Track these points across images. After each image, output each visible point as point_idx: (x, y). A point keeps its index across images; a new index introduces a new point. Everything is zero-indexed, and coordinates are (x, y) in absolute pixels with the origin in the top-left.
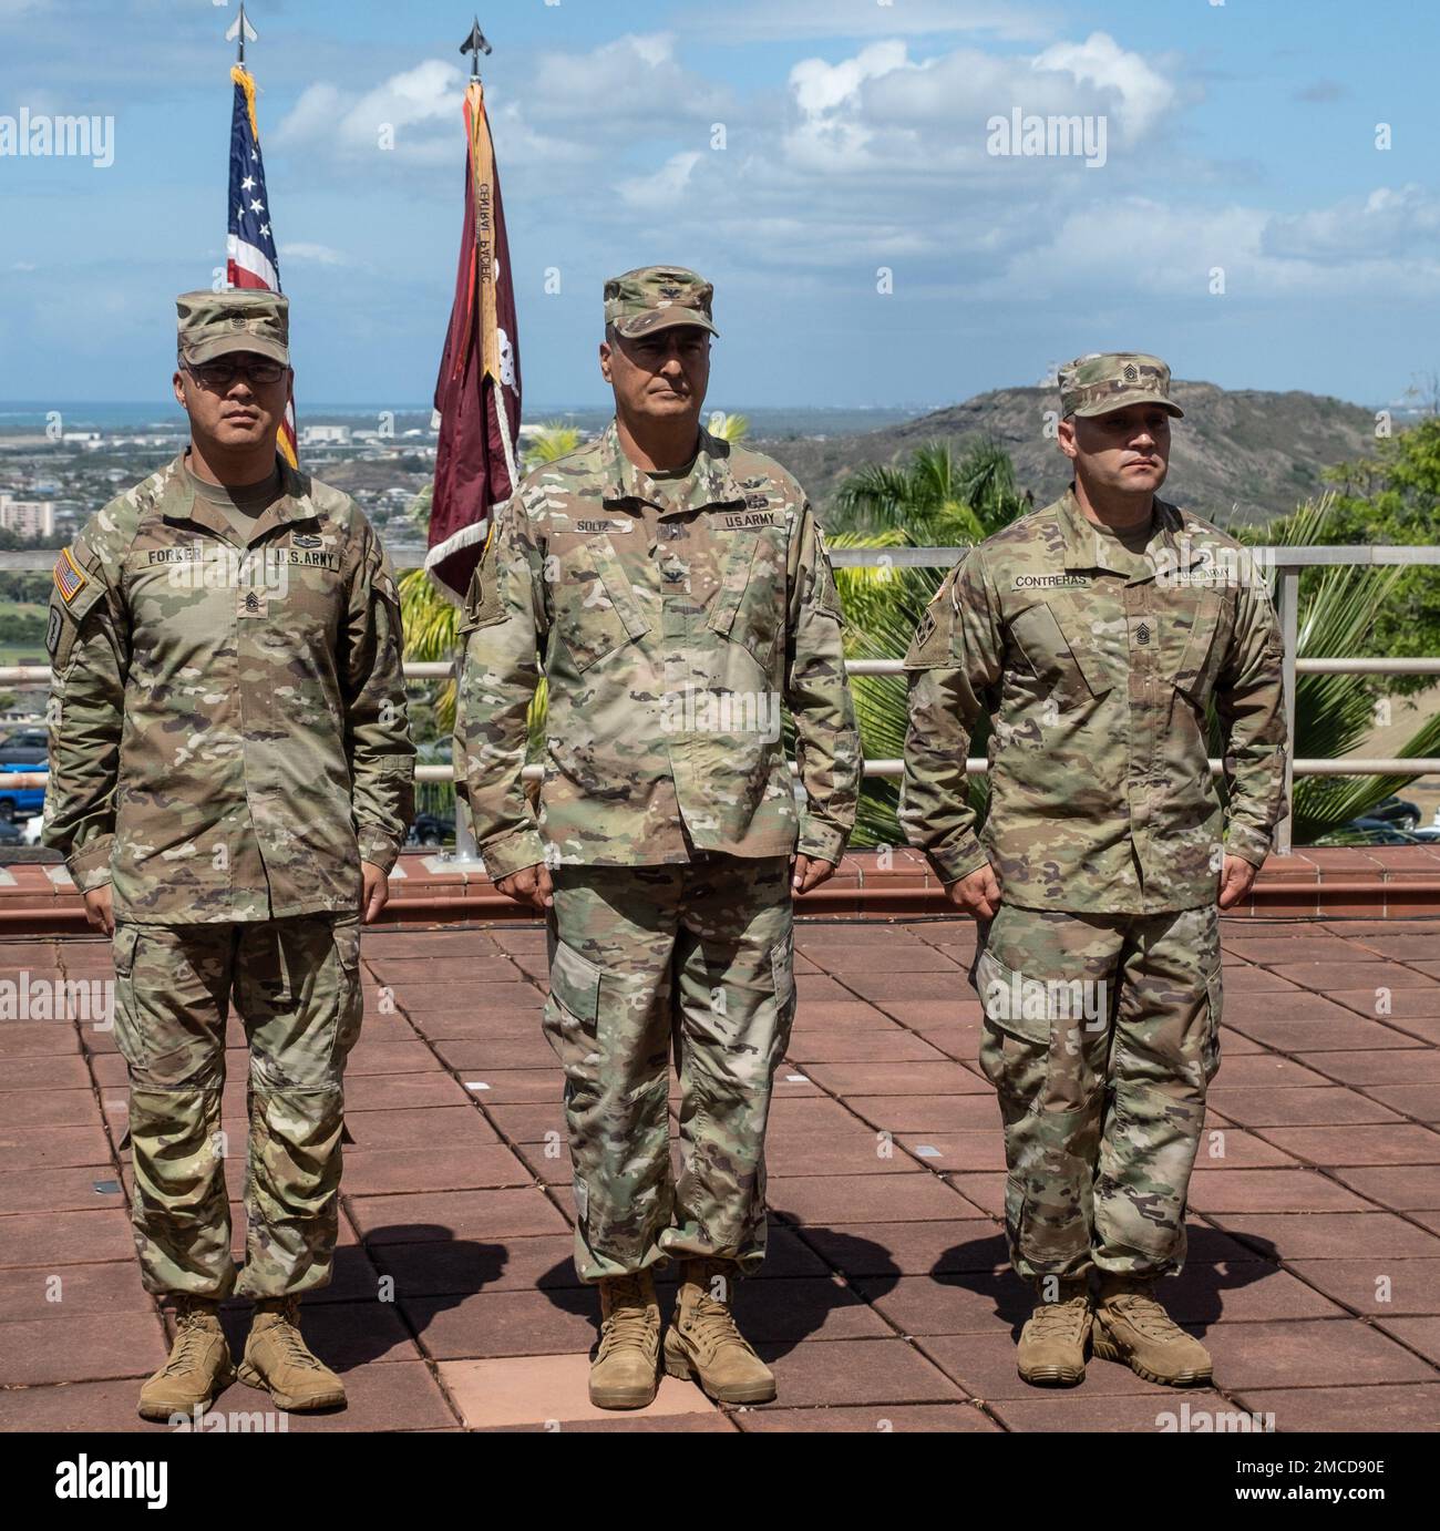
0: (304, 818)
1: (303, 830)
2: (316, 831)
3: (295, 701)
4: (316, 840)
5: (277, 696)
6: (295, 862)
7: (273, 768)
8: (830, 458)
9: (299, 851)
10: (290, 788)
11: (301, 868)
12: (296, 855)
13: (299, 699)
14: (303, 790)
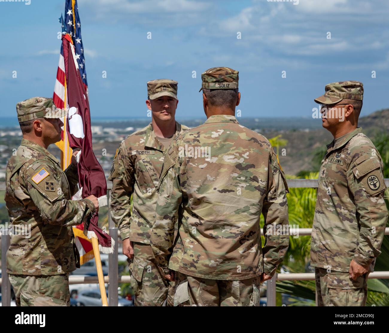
0: (324, 239)
1: (324, 243)
2: (327, 244)
3: (328, 203)
4: (327, 246)
5: (323, 201)
6: (319, 251)
7: (318, 222)
8: (311, 139)
9: (321, 249)
10: (322, 229)
11: (320, 254)
12: (320, 250)
13: (329, 203)
14: (325, 230)
